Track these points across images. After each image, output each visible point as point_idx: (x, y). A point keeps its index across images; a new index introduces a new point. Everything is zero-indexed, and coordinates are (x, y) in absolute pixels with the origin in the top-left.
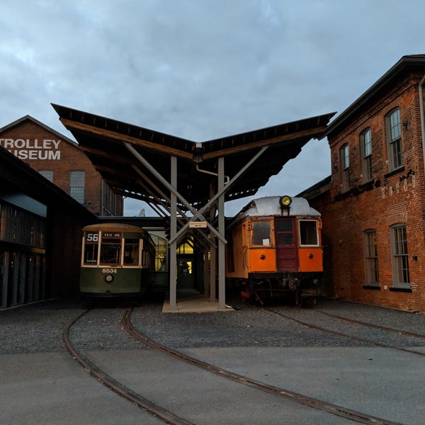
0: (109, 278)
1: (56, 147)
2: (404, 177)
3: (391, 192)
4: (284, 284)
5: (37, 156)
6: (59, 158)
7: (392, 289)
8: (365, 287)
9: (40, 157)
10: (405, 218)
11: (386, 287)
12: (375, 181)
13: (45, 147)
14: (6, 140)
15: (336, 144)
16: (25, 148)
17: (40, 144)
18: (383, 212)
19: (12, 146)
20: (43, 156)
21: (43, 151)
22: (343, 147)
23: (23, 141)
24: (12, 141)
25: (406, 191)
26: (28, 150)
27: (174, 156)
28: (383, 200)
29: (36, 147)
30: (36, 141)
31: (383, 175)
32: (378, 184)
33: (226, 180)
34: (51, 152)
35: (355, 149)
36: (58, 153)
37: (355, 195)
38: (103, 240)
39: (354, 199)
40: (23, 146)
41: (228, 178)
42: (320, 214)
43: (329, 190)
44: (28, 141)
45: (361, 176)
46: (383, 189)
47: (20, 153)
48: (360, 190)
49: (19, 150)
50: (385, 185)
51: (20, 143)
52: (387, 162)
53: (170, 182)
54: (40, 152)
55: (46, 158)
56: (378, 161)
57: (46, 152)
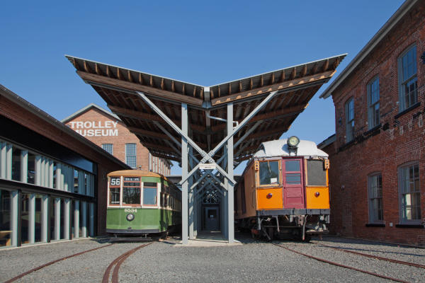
0: (130, 217)
1: (115, 126)
2: (419, 113)
3: (402, 132)
4: (291, 220)
5: (101, 134)
6: (117, 135)
7: (398, 226)
8: (367, 226)
9: (103, 135)
10: (418, 155)
11: (391, 224)
12: (383, 125)
13: (106, 127)
14: (78, 123)
15: (341, 100)
16: (91, 128)
17: (103, 125)
18: (391, 153)
19: (82, 127)
20: (105, 133)
21: (105, 129)
22: (348, 101)
23: (90, 123)
24: (82, 123)
25: (420, 126)
26: (94, 129)
27: (184, 102)
28: (391, 142)
29: (100, 127)
30: (100, 123)
31: (392, 117)
32: (386, 127)
33: (235, 125)
34: (111, 131)
35: (361, 99)
36: (116, 131)
37: (359, 142)
38: (125, 184)
39: (358, 146)
40: (90, 126)
41: (237, 122)
42: (327, 155)
43: (332, 143)
44: (94, 123)
45: (367, 123)
46: (391, 131)
47: (88, 131)
48: (365, 137)
49: (87, 129)
50: (395, 126)
51: (88, 125)
52: (397, 103)
53: (180, 127)
54: (103, 131)
55: (107, 135)
56: (387, 104)
57: (107, 130)
